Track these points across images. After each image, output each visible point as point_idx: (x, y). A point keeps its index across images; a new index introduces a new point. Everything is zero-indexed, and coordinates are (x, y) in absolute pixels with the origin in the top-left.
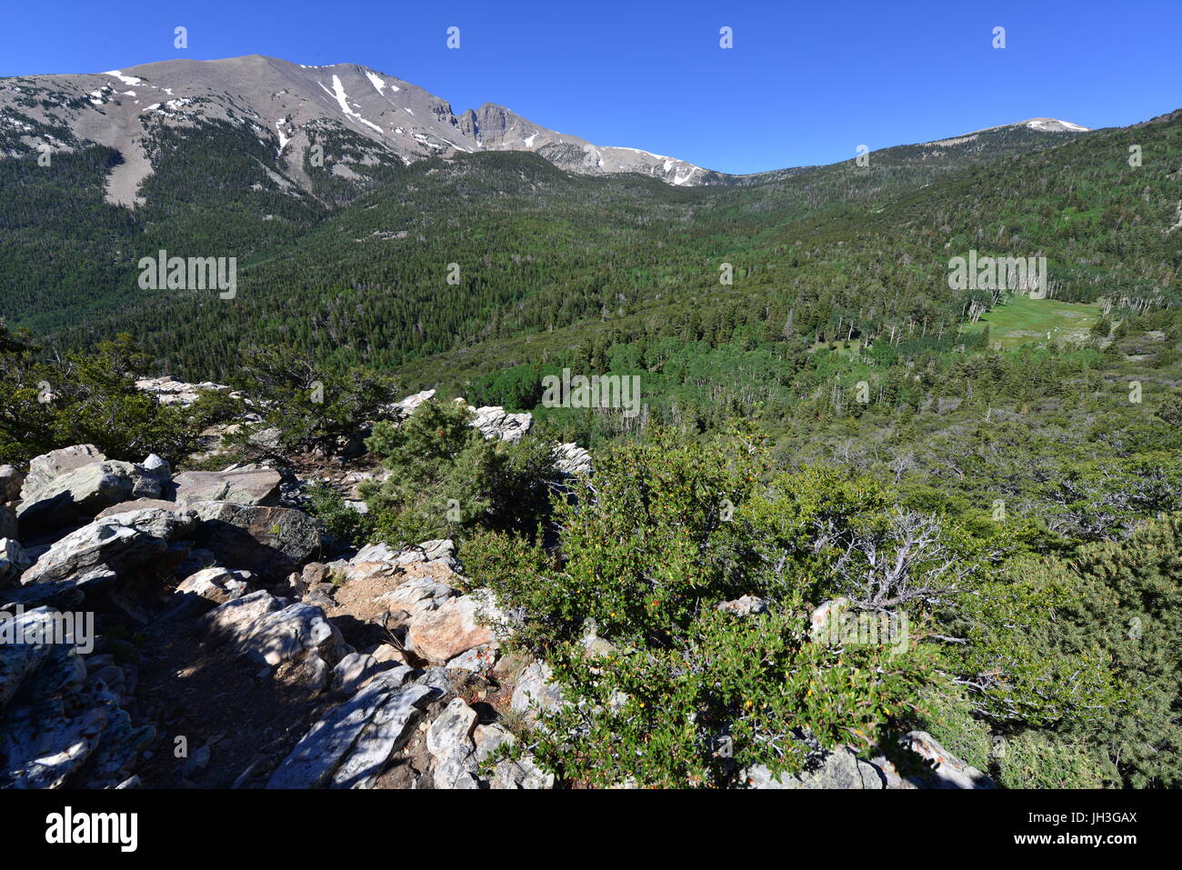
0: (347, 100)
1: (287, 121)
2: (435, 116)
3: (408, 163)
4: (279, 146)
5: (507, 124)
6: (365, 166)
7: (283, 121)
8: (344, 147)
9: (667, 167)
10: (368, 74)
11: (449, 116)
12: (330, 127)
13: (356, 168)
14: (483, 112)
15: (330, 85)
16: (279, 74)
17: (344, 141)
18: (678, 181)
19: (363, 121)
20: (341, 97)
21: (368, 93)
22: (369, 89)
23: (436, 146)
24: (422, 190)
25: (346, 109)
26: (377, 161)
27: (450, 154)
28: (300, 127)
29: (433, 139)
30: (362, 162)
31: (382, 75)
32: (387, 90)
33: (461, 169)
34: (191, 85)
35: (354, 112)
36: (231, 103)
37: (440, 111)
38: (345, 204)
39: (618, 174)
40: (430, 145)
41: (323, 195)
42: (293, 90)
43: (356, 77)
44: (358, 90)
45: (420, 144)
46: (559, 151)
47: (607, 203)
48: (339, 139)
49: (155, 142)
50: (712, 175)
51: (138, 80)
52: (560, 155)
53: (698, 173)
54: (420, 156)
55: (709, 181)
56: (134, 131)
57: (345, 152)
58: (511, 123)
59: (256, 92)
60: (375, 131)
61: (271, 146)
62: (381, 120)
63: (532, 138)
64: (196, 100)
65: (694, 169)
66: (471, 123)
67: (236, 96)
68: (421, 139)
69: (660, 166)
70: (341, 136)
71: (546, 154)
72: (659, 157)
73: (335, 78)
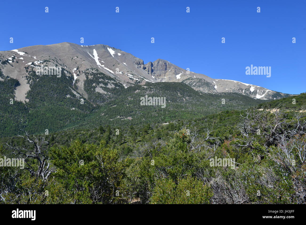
0: (99, 59)
1: (77, 69)
2: (136, 66)
3: (126, 87)
4: (74, 79)
5: (168, 68)
6: (108, 88)
7: (75, 69)
8: (100, 80)
9: (252, 89)
10: (108, 49)
11: (142, 66)
12: (94, 71)
13: (105, 89)
14: (156, 63)
15: (92, 53)
16: (74, 50)
17: (100, 78)
18: (258, 97)
19: (105, 68)
20: (96, 58)
21: (108, 57)
22: (109, 55)
23: (137, 79)
24: (135, 100)
25: (98, 63)
26: (113, 86)
27: (143, 83)
28: (82, 72)
29: (136, 77)
30: (107, 87)
31: (114, 49)
32: (116, 55)
33: (150, 91)
34: (43, 55)
35: (102, 65)
36: (57, 62)
37: (139, 64)
38: (101, 104)
39: (225, 93)
40: (135, 79)
41: (92, 100)
42: (80, 57)
43: (103, 50)
44: (104, 56)
45: (130, 78)
46: (194, 82)
47: (221, 108)
48: (98, 77)
49: (30, 78)
50: (278, 94)
51: (24, 53)
52: (195, 84)
53: (270, 93)
54: (131, 84)
55: (276, 97)
56: (23, 73)
57: (100, 82)
58: (170, 68)
59: (66, 57)
60: (110, 73)
61: (71, 79)
62: (113, 68)
63: (180, 75)
64: (45, 61)
65: (267, 91)
66: (150, 68)
67: (58, 59)
68: (130, 76)
69: (248, 89)
70: (99, 76)
71: (187, 83)
72: (247, 85)
73: (94, 50)
